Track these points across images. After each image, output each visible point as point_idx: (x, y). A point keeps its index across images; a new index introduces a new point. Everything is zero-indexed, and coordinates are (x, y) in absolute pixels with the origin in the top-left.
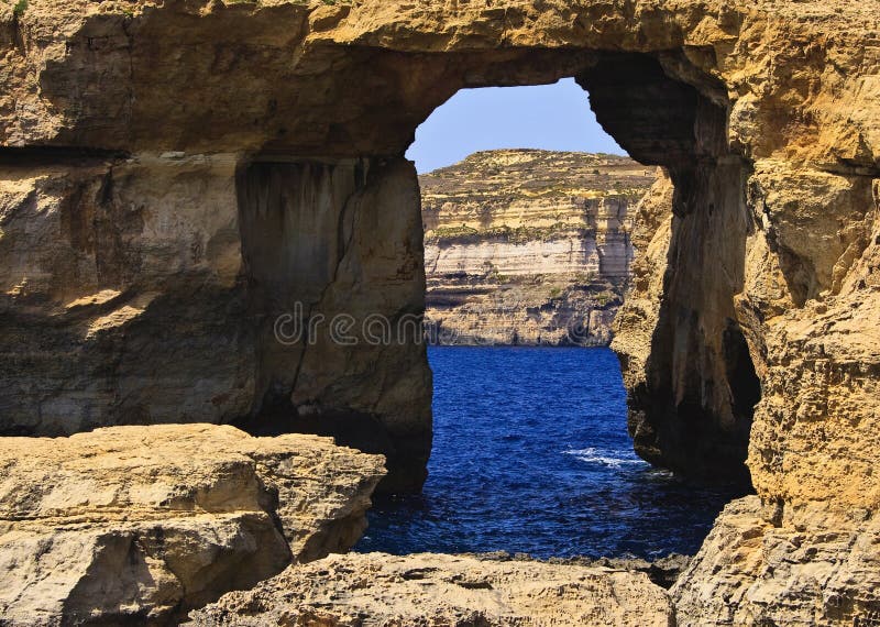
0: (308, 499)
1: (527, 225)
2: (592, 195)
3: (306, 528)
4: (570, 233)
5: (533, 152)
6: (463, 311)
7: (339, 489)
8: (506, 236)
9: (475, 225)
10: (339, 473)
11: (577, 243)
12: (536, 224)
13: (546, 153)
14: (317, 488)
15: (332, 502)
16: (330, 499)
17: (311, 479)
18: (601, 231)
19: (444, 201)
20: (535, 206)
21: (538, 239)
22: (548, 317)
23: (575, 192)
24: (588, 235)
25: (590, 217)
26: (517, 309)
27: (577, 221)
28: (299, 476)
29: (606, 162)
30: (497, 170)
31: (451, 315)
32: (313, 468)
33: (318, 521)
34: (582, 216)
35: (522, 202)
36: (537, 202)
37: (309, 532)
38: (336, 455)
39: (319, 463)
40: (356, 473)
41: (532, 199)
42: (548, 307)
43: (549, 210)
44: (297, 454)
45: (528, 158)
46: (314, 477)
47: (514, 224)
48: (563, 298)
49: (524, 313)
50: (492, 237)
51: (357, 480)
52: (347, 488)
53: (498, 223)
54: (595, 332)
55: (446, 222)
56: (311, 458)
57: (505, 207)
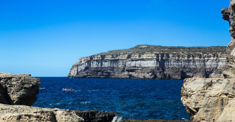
0: (15, 91)
1: (147, 58)
2: (158, 53)
3: (14, 99)
4: (154, 59)
5: (147, 45)
6: (135, 73)
7: (25, 88)
8: (143, 60)
9: (138, 58)
10: (26, 83)
11: (156, 61)
12: (148, 58)
13: (149, 45)
14: (18, 87)
15: (22, 92)
16: (22, 91)
17: (17, 85)
18: (160, 59)
19: (132, 53)
20: (148, 55)
21: (149, 60)
22: (150, 74)
23: (155, 52)
24: (157, 60)
25: (158, 57)
26: (145, 72)
27: (155, 57)
28: (13, 84)
29: (160, 47)
30: (141, 48)
31: (133, 73)
32: (17, 82)
33: (18, 97)
34: (156, 57)
35: (146, 54)
36: (148, 54)
37: (15, 100)
38: (25, 78)
39: (19, 80)
40: (31, 83)
41: (148, 53)
42: (150, 72)
43: (151, 55)
44: (13, 78)
45: (146, 46)
46: (18, 84)
47: (145, 58)
48: (153, 71)
49: (146, 73)
50: (141, 60)
51: (31, 85)
52: (28, 88)
53: (142, 57)
54: (158, 77)
55: (133, 57)
56: (17, 79)
57: (143, 55)
